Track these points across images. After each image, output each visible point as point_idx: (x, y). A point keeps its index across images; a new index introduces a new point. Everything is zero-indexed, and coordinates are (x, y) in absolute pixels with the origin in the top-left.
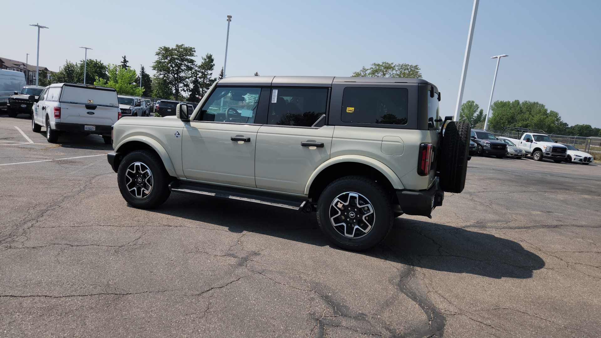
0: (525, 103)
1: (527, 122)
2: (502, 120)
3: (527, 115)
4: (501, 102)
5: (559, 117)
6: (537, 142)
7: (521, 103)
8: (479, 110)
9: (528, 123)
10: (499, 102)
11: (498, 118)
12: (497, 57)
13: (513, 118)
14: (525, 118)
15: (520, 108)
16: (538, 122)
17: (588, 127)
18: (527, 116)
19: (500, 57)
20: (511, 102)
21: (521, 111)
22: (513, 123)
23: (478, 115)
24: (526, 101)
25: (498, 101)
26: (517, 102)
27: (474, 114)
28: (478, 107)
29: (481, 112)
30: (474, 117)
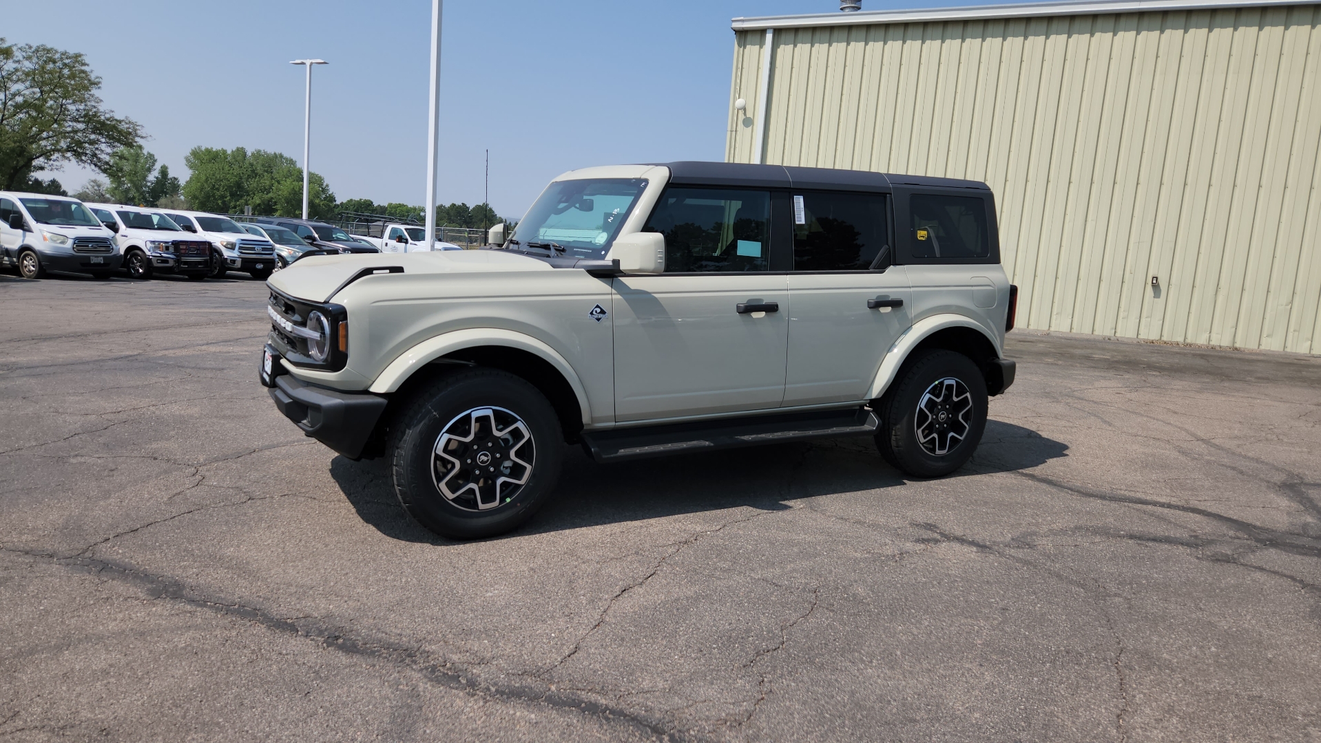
0: (257, 155)
1: (270, 195)
2: (218, 189)
3: (266, 182)
4: (207, 150)
5: (325, 184)
6: (416, 242)
7: (249, 154)
8: (158, 166)
9: (272, 198)
10: (203, 149)
11: (209, 187)
12: (303, 63)
13: (239, 185)
14: (264, 187)
15: (252, 165)
16: (290, 194)
17: (368, 205)
18: (268, 183)
19: (311, 64)
20: (229, 152)
21: (253, 171)
22: (242, 197)
23: (157, 178)
24: (260, 151)
25: (199, 147)
26: (241, 152)
27: (147, 176)
28: (156, 161)
29: (164, 172)
30: (149, 184)
